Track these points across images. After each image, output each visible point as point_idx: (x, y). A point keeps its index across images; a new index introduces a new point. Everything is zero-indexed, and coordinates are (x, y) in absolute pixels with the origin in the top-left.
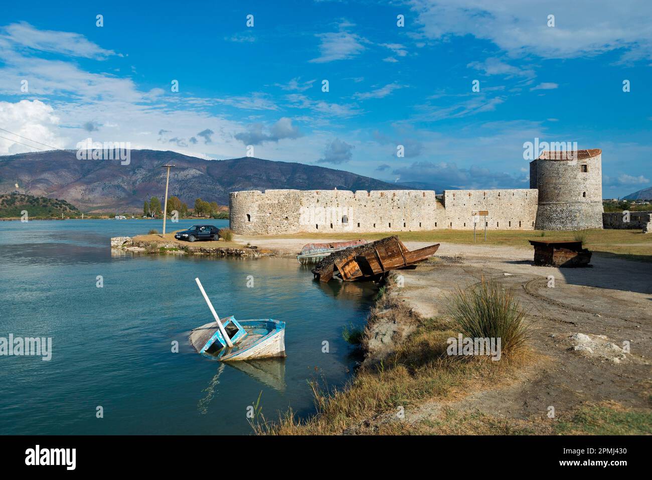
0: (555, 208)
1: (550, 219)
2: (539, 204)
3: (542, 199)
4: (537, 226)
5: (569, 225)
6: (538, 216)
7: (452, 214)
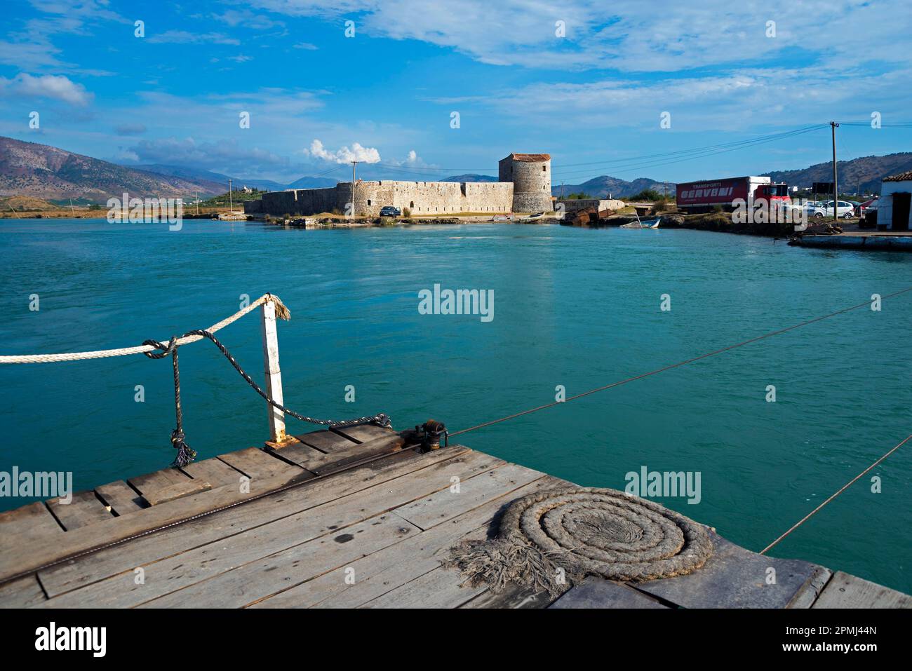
0: (527, 197)
1: (523, 205)
2: (514, 194)
3: (517, 190)
4: (513, 210)
5: (536, 209)
6: (514, 202)
7: (469, 201)
